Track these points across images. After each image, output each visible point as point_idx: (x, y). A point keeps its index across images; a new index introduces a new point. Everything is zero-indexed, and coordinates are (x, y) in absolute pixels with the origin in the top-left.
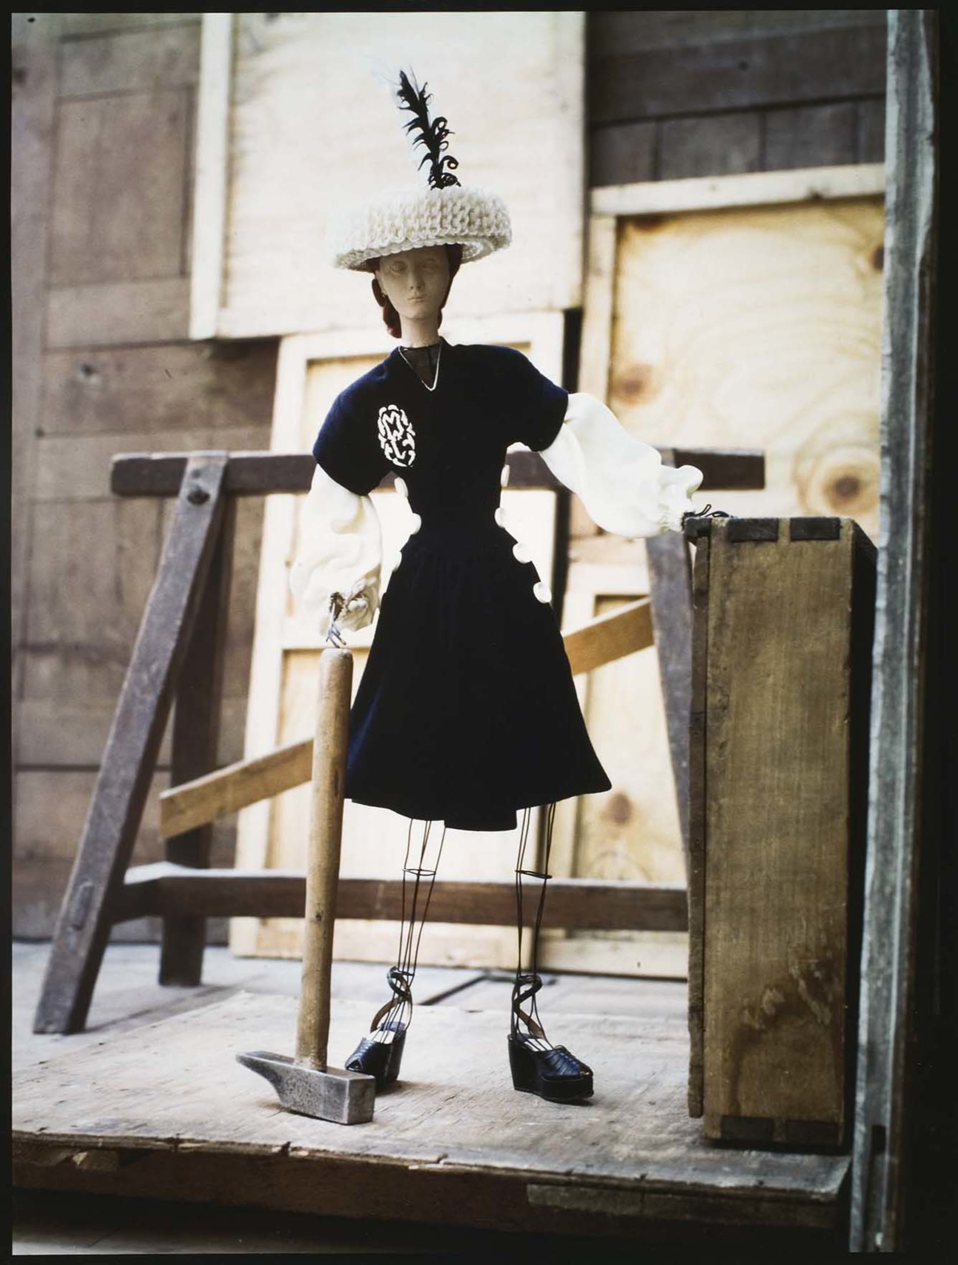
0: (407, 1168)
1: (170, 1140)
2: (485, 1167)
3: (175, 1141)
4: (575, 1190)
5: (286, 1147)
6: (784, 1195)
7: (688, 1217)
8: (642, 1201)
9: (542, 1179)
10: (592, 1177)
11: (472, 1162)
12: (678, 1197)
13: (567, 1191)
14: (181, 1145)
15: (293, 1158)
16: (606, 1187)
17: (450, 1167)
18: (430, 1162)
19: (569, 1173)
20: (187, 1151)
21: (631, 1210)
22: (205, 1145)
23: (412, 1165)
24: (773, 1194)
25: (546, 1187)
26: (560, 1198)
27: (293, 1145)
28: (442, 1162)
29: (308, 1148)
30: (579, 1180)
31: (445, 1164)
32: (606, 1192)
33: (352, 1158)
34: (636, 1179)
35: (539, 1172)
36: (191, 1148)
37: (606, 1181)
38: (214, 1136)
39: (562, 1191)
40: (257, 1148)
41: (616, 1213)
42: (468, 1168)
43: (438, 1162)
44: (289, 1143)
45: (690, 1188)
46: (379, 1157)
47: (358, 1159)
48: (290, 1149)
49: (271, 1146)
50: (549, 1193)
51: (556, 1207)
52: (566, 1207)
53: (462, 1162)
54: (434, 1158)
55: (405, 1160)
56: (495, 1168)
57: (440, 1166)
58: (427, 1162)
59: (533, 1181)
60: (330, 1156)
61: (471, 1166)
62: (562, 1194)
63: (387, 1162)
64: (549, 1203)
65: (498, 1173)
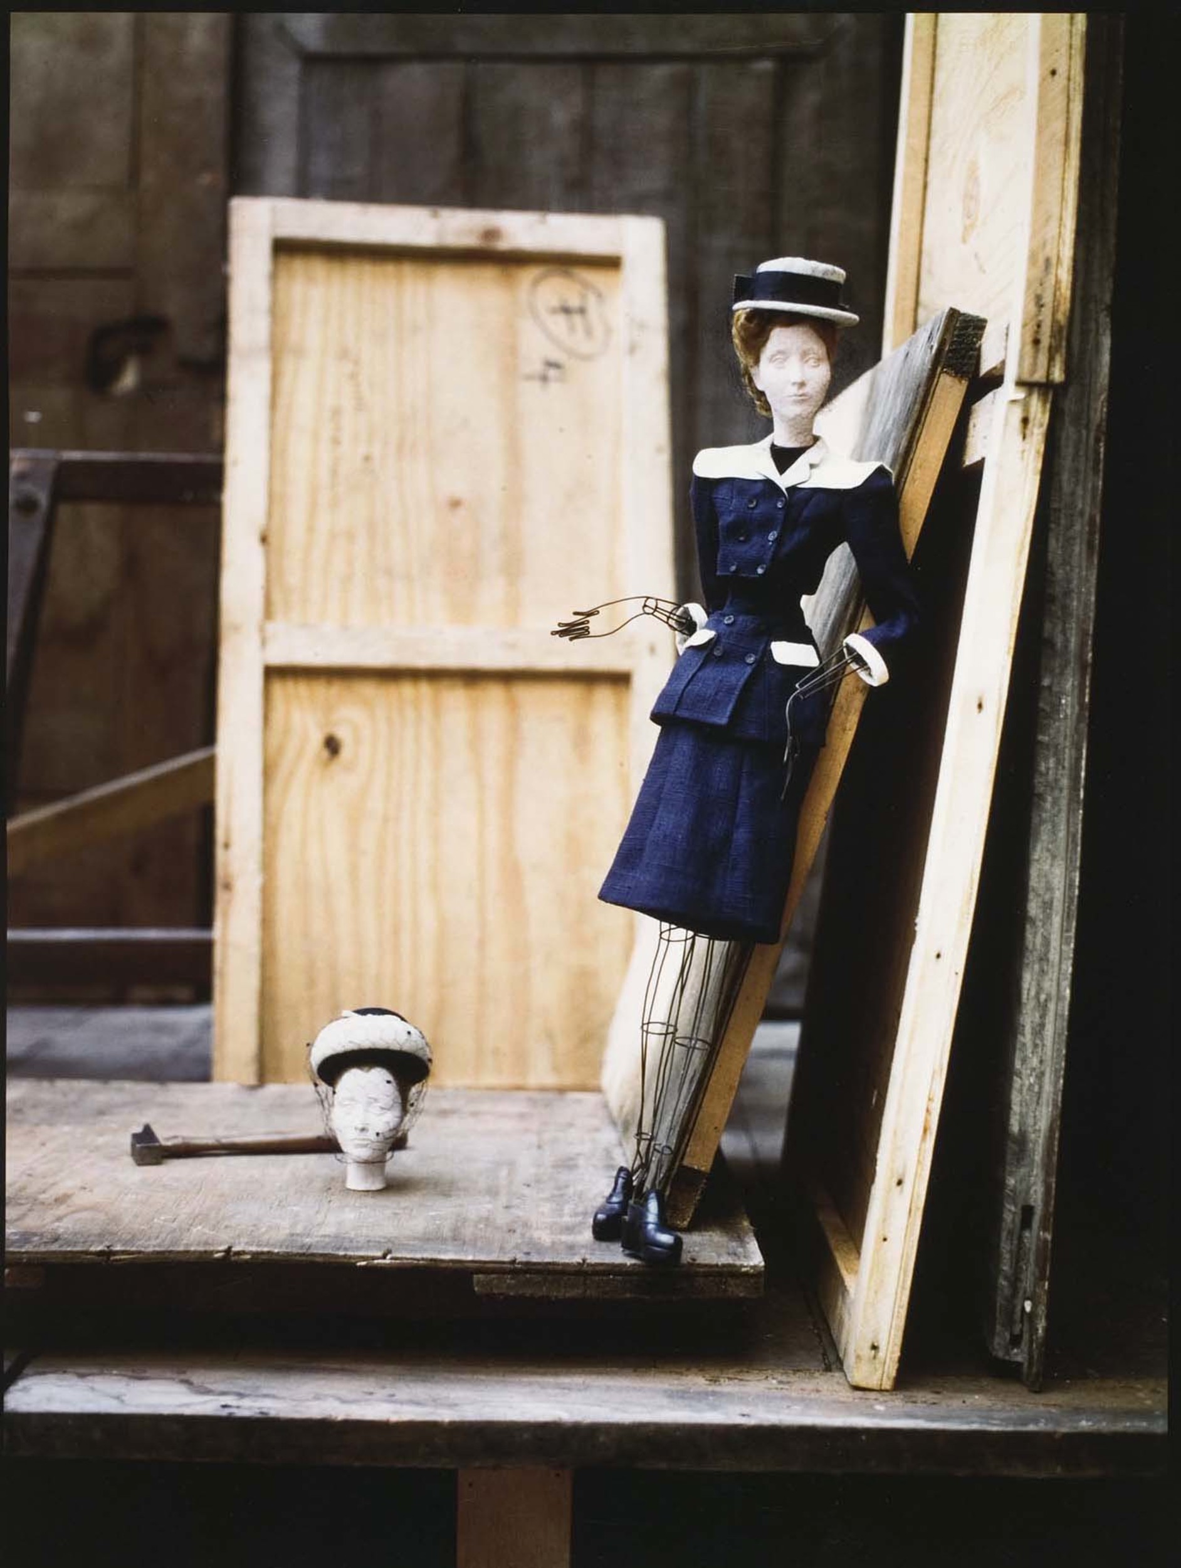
0: (354, 1264)
1: (100, 1253)
2: (431, 1260)
3: (107, 1254)
4: (521, 1277)
5: (228, 1251)
6: (717, 1269)
7: (628, 1295)
8: (585, 1284)
9: (488, 1268)
10: (535, 1264)
11: (418, 1256)
12: (619, 1278)
13: (512, 1279)
14: (112, 1258)
15: (236, 1262)
16: (550, 1272)
17: (398, 1261)
18: (378, 1258)
19: (513, 1262)
20: (120, 1263)
21: (571, 1293)
22: (141, 1255)
23: (360, 1261)
24: (706, 1269)
25: (493, 1276)
26: (507, 1286)
27: (234, 1249)
28: (389, 1257)
29: (251, 1251)
30: (524, 1268)
31: (391, 1259)
32: (550, 1278)
33: (298, 1258)
34: (579, 1264)
35: (485, 1262)
36: (124, 1259)
37: (550, 1267)
38: (149, 1246)
39: (509, 1280)
40: (197, 1255)
41: (561, 1295)
42: (415, 1262)
43: (384, 1257)
44: (230, 1248)
45: (630, 1269)
46: (325, 1255)
47: (304, 1258)
48: (232, 1254)
49: (212, 1252)
50: (495, 1282)
51: (502, 1294)
52: (512, 1294)
53: (409, 1256)
54: (380, 1254)
55: (350, 1257)
56: (442, 1261)
57: (387, 1261)
58: (374, 1258)
59: (479, 1271)
60: (274, 1257)
61: (418, 1260)
62: (508, 1281)
63: (332, 1260)
64: (495, 1291)
65: (444, 1265)
